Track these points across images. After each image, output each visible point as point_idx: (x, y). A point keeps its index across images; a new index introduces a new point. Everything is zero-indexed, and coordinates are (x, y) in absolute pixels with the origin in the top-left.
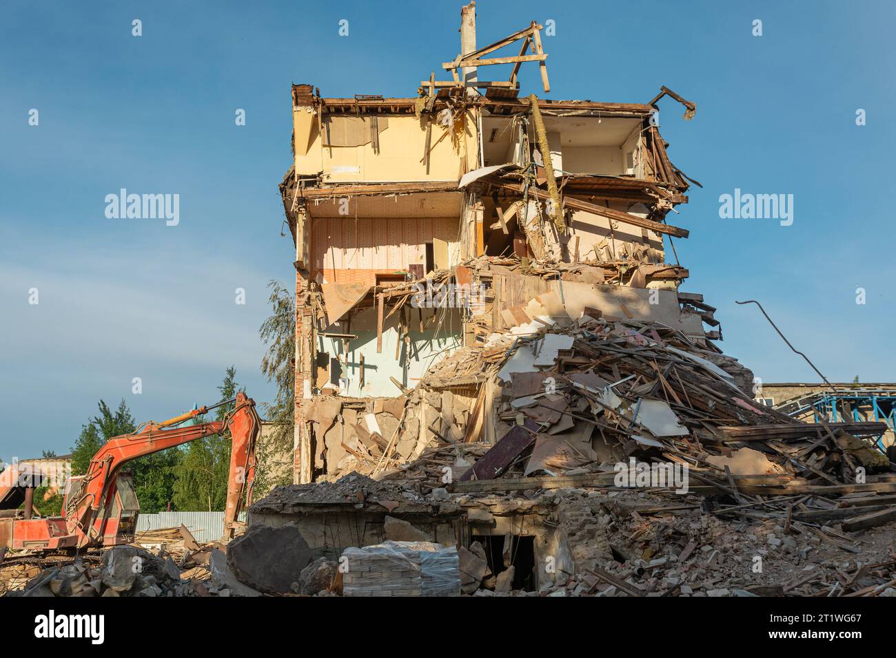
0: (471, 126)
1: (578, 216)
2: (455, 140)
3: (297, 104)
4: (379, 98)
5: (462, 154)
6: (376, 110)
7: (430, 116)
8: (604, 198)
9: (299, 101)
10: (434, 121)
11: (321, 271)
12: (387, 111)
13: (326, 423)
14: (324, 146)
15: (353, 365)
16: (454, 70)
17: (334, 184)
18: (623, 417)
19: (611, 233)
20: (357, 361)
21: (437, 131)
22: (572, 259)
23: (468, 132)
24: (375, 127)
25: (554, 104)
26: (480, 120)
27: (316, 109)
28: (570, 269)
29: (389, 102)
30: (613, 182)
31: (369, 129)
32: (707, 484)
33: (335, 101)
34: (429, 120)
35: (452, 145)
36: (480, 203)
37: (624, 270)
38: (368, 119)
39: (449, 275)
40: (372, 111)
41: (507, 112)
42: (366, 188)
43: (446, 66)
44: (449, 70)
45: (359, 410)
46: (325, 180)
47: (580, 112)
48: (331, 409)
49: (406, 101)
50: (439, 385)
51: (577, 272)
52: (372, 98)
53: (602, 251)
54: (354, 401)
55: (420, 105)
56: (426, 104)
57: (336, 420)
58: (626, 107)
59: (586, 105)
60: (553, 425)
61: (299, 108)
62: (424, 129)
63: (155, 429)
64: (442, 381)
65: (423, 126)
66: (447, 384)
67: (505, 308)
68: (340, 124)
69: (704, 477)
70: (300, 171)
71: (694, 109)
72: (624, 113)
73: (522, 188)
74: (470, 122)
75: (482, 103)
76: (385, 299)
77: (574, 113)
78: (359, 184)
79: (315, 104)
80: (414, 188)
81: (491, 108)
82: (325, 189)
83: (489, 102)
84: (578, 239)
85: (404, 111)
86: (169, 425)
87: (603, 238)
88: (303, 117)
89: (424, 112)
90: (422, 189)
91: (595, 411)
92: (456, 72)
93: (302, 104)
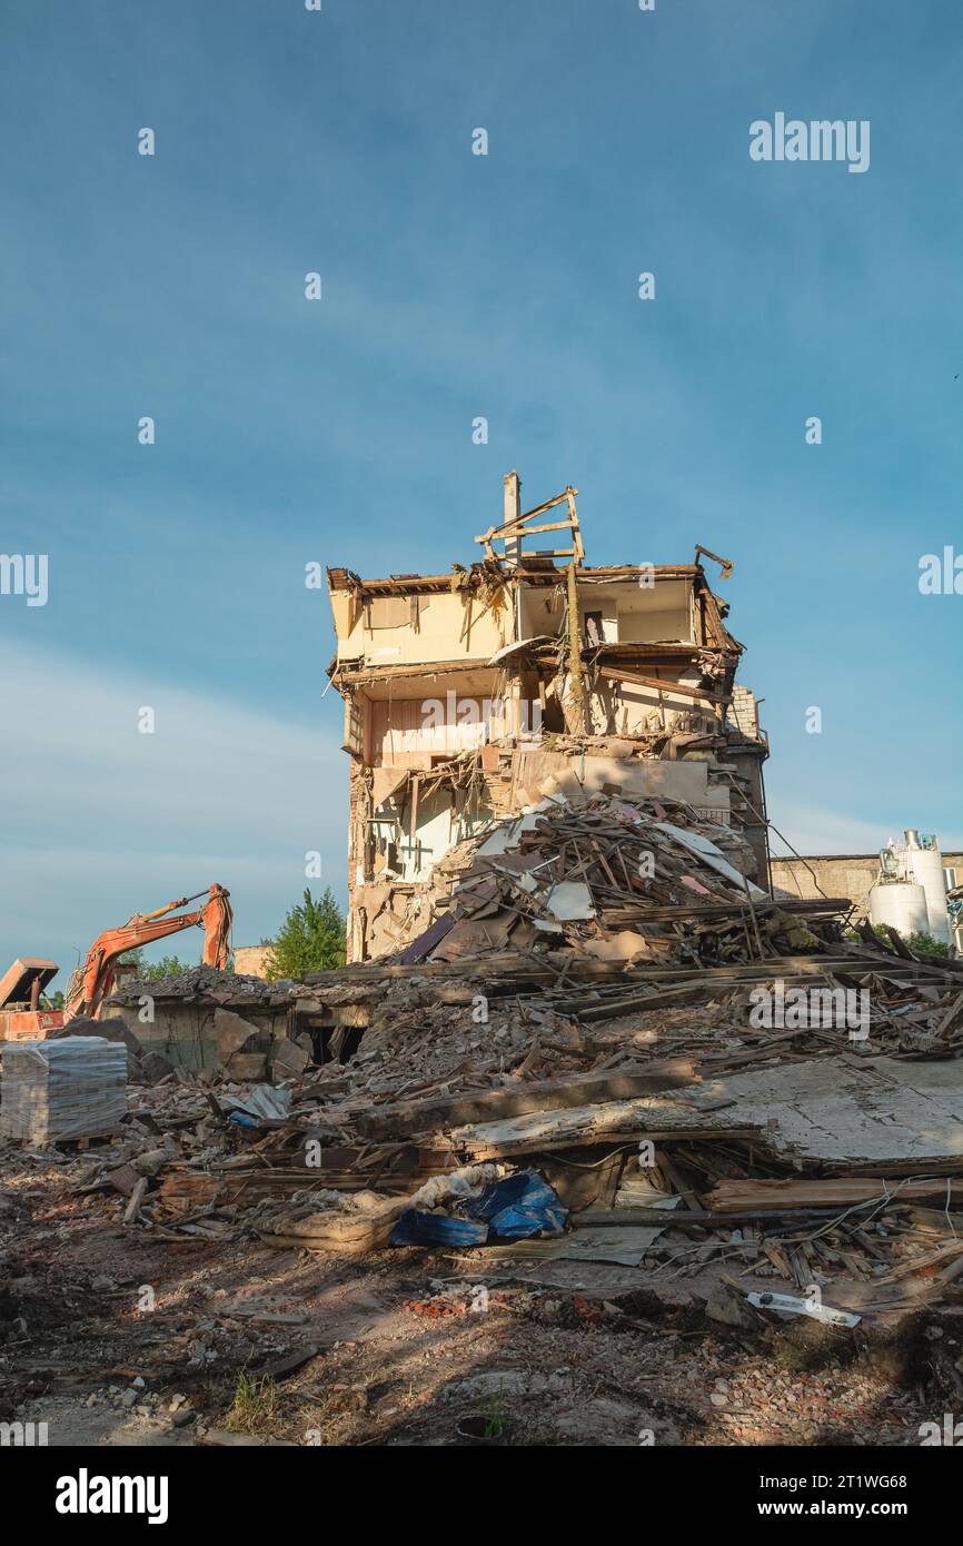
0: (508, 599)
1: (626, 687)
2: (496, 615)
3: (333, 588)
4: (416, 577)
5: (501, 630)
6: (415, 589)
7: (469, 590)
8: (654, 667)
9: (336, 585)
10: (473, 596)
11: (381, 755)
12: (427, 589)
13: (374, 909)
14: (366, 629)
15: (410, 849)
16: (486, 543)
17: (374, 667)
18: (536, 901)
19: (661, 702)
20: (413, 845)
21: (478, 606)
22: (619, 731)
23: (505, 607)
24: (416, 607)
25: (592, 571)
26: (518, 593)
27: (351, 592)
28: (595, 744)
29: (425, 580)
30: (648, 649)
31: (409, 609)
32: (545, 970)
33: (373, 583)
34: (470, 595)
35: (492, 619)
36: (517, 678)
37: (653, 742)
38: (408, 599)
39: (476, 756)
40: (412, 590)
41: (549, 583)
42: (405, 669)
43: (479, 539)
44: (482, 543)
45: (410, 896)
46: (367, 664)
47: (621, 578)
48: (380, 895)
49: (443, 579)
50: (449, 869)
51: (602, 746)
52: (409, 577)
53: (653, 722)
54: (405, 886)
55: (456, 581)
56: (462, 579)
57: (383, 906)
58: (669, 569)
59: (628, 569)
60: (477, 910)
61: (335, 592)
62: (464, 605)
63: (141, 921)
64: (452, 865)
65: (463, 601)
66: (456, 868)
67: (521, 787)
68: (380, 606)
69: (548, 963)
70: (341, 656)
71: (730, 567)
72: (667, 575)
73: (558, 660)
74: (507, 595)
75: (518, 575)
76: (420, 781)
77: (615, 579)
78: (400, 665)
79: (350, 588)
80: (453, 666)
81: (530, 580)
82: (365, 673)
83: (526, 574)
84: (627, 710)
85: (443, 588)
86: (155, 917)
87: (653, 707)
88: (342, 601)
89: (460, 588)
90: (460, 667)
91: (514, 895)
92: (489, 544)
93: (339, 588)
